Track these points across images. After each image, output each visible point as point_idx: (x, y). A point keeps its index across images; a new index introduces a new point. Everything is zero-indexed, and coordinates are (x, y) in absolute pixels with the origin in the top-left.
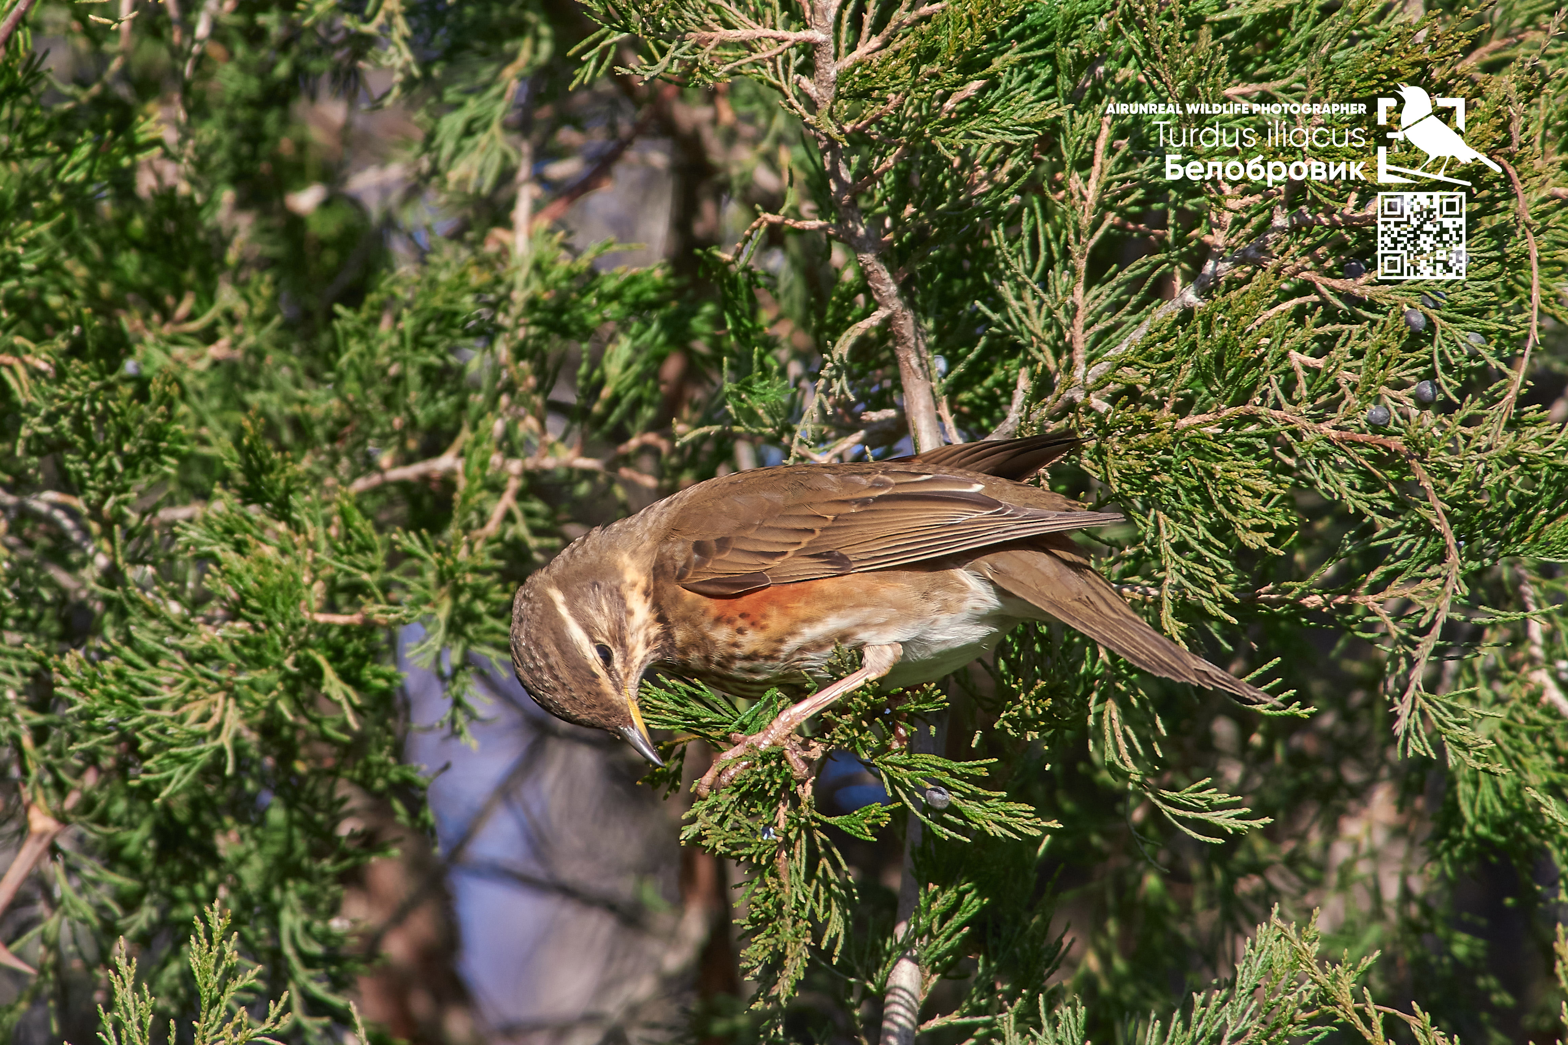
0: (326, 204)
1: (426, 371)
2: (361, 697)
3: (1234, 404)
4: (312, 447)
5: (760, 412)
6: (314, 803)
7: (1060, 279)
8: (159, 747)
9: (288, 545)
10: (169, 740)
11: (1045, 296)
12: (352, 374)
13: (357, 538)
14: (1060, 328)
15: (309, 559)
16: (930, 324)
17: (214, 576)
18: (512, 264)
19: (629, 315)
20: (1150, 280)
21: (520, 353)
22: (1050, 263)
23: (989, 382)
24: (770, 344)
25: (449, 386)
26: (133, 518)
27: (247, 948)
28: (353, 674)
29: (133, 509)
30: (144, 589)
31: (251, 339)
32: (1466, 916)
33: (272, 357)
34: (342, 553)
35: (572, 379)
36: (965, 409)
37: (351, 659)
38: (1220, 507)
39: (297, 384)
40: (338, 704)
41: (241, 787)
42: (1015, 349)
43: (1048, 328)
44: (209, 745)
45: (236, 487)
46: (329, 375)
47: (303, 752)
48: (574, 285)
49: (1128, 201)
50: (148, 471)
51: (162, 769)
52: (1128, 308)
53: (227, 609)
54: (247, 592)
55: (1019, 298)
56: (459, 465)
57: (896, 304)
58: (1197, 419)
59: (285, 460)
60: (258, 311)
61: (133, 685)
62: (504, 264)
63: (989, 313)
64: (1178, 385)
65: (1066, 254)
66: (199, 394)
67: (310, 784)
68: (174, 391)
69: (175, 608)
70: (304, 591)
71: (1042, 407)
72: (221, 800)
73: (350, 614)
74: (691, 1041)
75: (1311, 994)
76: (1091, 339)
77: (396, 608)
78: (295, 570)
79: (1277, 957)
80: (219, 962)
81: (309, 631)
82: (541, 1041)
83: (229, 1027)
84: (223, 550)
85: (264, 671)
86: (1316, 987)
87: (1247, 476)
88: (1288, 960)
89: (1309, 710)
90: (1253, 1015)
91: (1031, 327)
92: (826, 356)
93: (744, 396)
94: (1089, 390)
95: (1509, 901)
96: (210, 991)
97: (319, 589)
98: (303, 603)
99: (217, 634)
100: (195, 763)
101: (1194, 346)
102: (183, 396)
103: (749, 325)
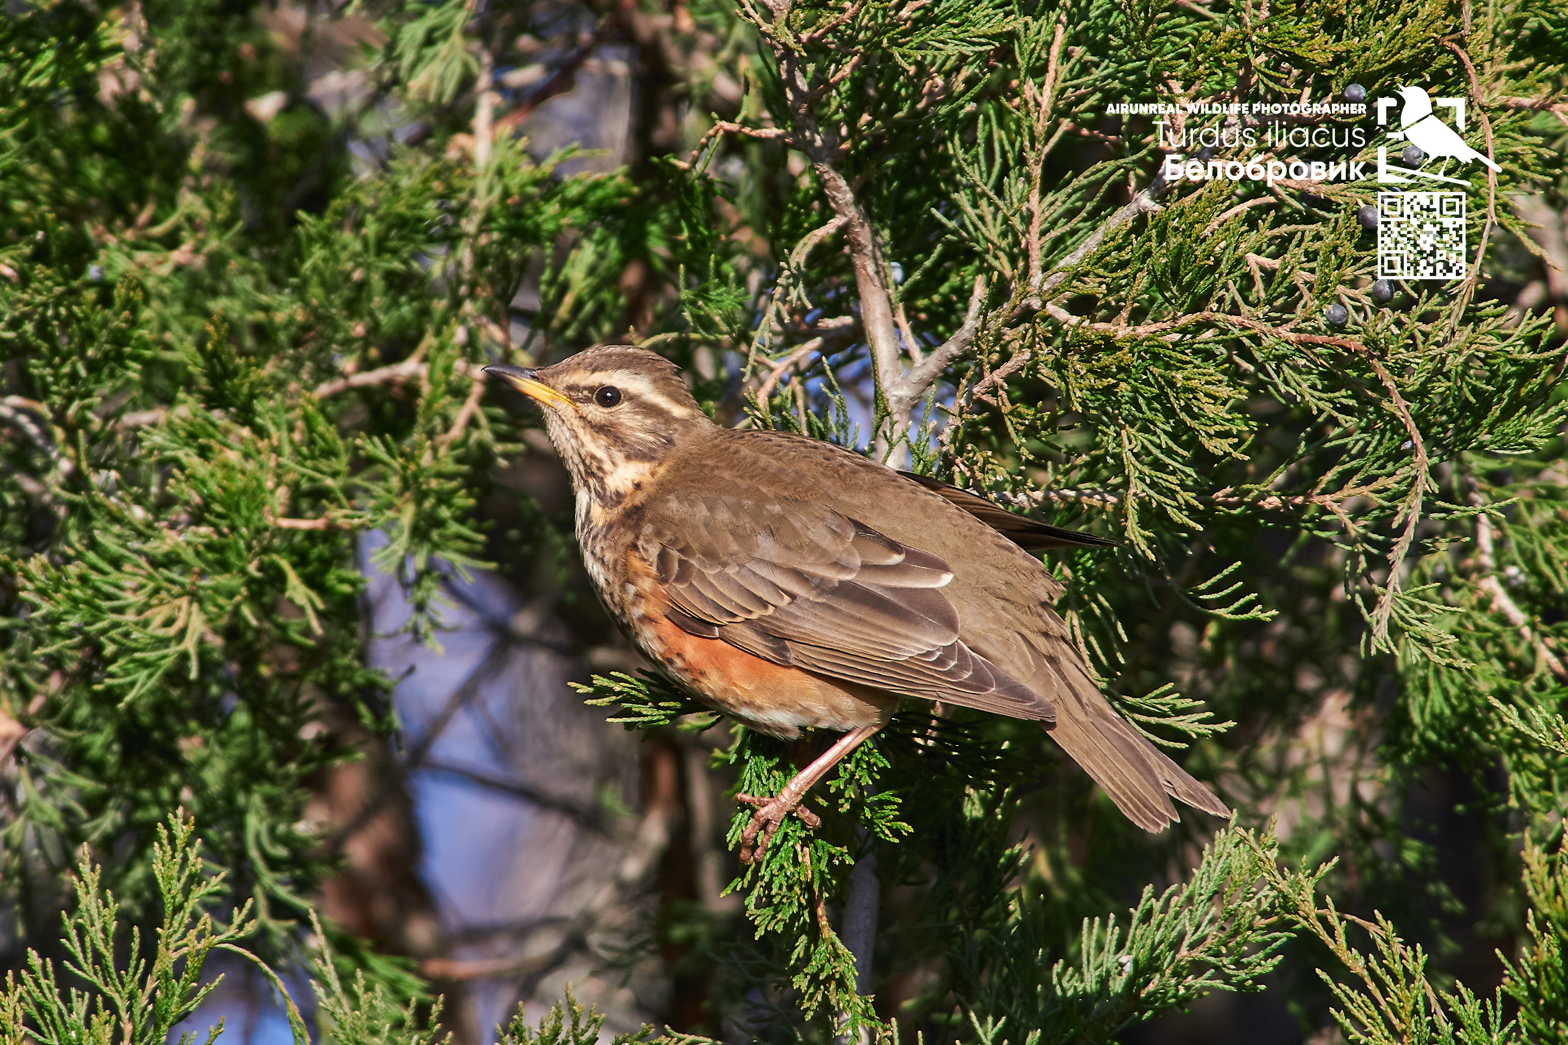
0: (287, 110)
1: (390, 276)
2: (325, 602)
3: (1191, 310)
4: (276, 352)
5: (717, 319)
6: (278, 706)
7: (1016, 186)
8: (124, 651)
9: (252, 449)
10: (134, 645)
11: (1000, 203)
12: (315, 279)
13: (321, 443)
14: (1015, 235)
15: (272, 464)
16: (886, 233)
17: (178, 481)
18: (473, 172)
19: (591, 220)
20: (1106, 186)
21: (481, 259)
22: (1005, 170)
23: (944, 288)
24: (728, 253)
25: (412, 291)
26: (96, 423)
27: (212, 852)
28: (318, 579)
29: (97, 413)
30: (108, 494)
31: (213, 244)
32: (1417, 823)
33: (234, 264)
34: (305, 458)
35: (536, 284)
36: (923, 316)
37: (315, 565)
38: (1183, 415)
39: (259, 289)
40: (301, 610)
41: (205, 689)
42: (970, 255)
43: (1004, 235)
44: (174, 650)
45: (201, 392)
46: (294, 280)
47: (266, 656)
48: (536, 190)
49: (1082, 107)
50: (112, 375)
51: (127, 673)
52: (1084, 214)
53: (190, 514)
54: (211, 497)
55: (975, 206)
56: (423, 370)
57: (852, 212)
58: (1154, 328)
59: (249, 365)
60: (221, 216)
61: (97, 590)
62: (465, 172)
63: (944, 220)
64: (1133, 293)
65: (1021, 161)
66: (163, 299)
67: (274, 688)
68: (138, 296)
69: (138, 513)
70: (268, 495)
71: (998, 317)
72: (186, 703)
73: (315, 518)
74: (652, 947)
75: (1270, 900)
76: (1047, 245)
77: (359, 513)
78: (259, 474)
79: (1235, 864)
80: (182, 868)
81: (273, 536)
82: (502, 944)
83: (193, 933)
84: (187, 455)
85: (228, 576)
86: (1275, 893)
87: (1208, 383)
88: (1247, 866)
89: (1269, 614)
90: (1212, 921)
91: (987, 234)
92: (783, 264)
93: (700, 303)
94: (1046, 297)
95: (1460, 808)
96: (174, 898)
97: (282, 493)
98: (267, 508)
99: (181, 539)
100: (159, 667)
101: (1148, 253)
102: (146, 300)
103: (706, 233)
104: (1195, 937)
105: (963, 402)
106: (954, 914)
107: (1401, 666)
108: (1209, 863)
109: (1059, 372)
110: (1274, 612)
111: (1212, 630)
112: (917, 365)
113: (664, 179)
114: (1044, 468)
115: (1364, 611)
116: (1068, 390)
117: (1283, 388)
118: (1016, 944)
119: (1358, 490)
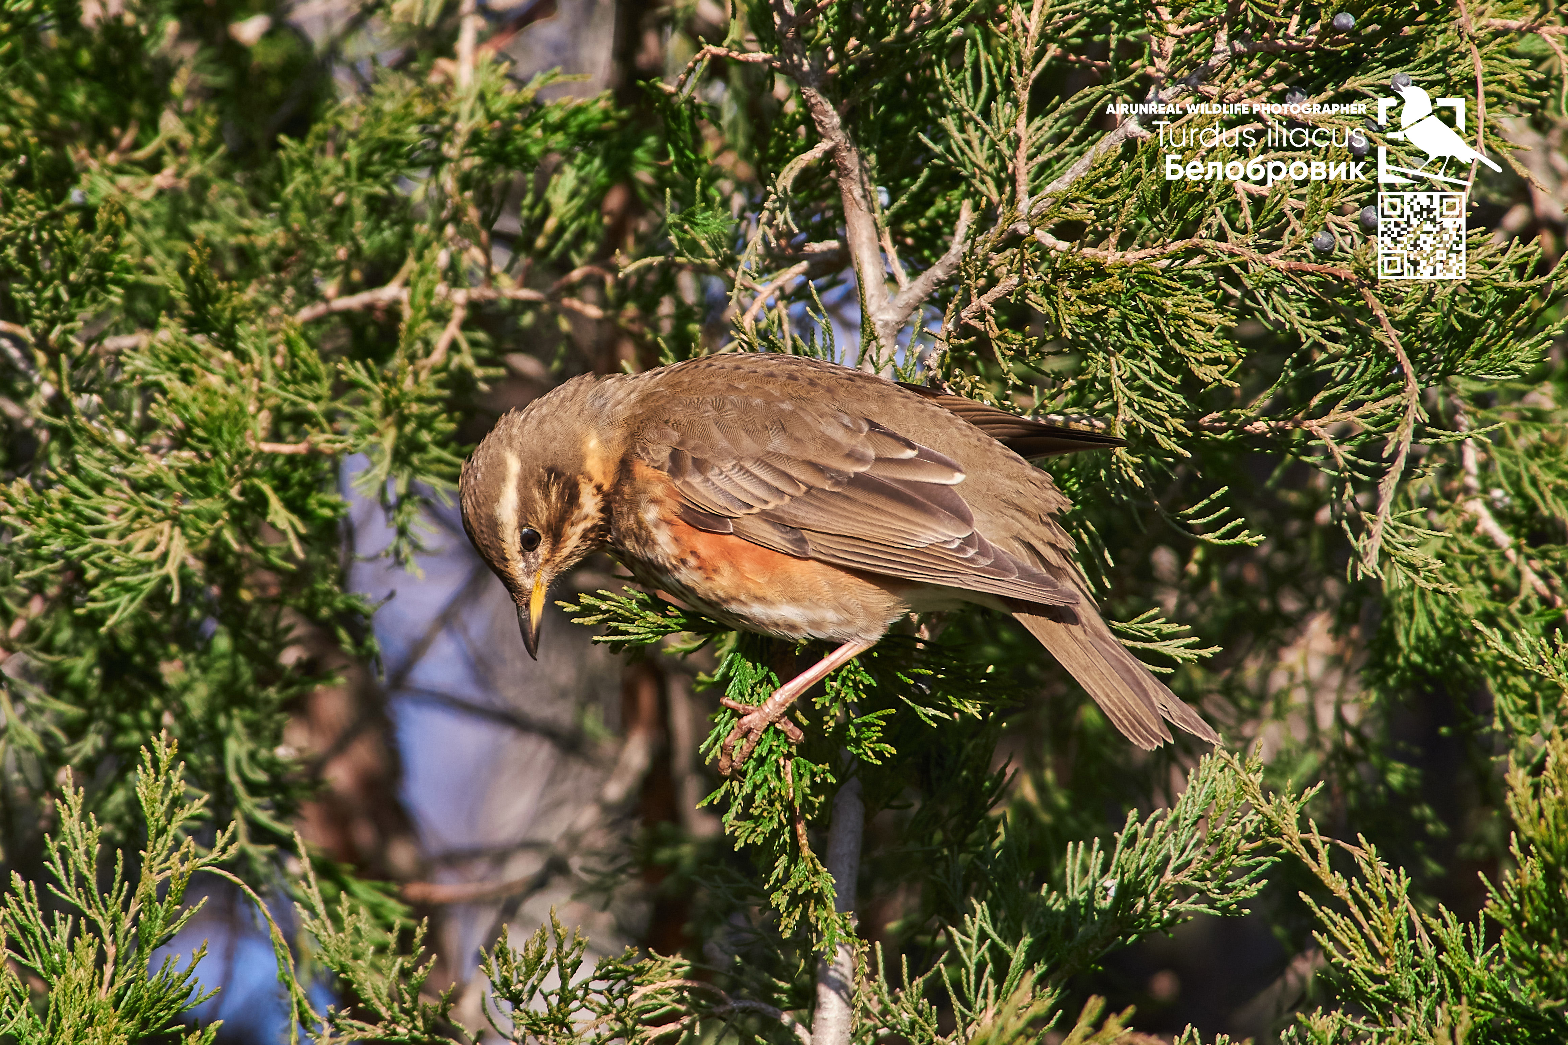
0: (270, 34)
1: (371, 200)
2: (306, 525)
3: (1180, 237)
4: (257, 277)
5: (703, 243)
6: (258, 630)
7: (1002, 111)
8: (105, 574)
9: (234, 374)
10: (116, 569)
11: (988, 128)
12: (297, 204)
13: (302, 367)
14: (1002, 160)
15: (254, 388)
16: (873, 158)
17: (160, 405)
18: (456, 95)
19: (574, 145)
20: (1093, 111)
21: (465, 182)
22: (992, 95)
23: (931, 212)
24: (713, 176)
25: (394, 216)
26: (78, 347)
27: (193, 776)
28: (299, 503)
29: (79, 338)
30: (90, 418)
31: (196, 168)
32: (1401, 745)
33: (217, 187)
34: (287, 383)
35: (517, 209)
36: (909, 241)
37: (296, 489)
38: (1173, 342)
39: (241, 212)
40: (283, 533)
41: (186, 614)
42: (956, 180)
43: (991, 159)
44: (156, 574)
45: (182, 316)
46: (275, 205)
47: (248, 580)
48: (518, 115)
49: (1070, 32)
50: (94, 300)
51: (107, 597)
52: (1071, 139)
53: (172, 438)
54: (193, 421)
55: (962, 130)
56: (405, 295)
57: (839, 136)
58: (1143, 253)
59: (231, 290)
60: (203, 141)
61: (79, 514)
62: (448, 95)
63: (931, 144)
64: (1122, 219)
65: (1009, 85)
66: (144, 223)
67: (254, 612)
68: (120, 220)
69: (120, 437)
70: (250, 420)
71: (986, 242)
72: (166, 627)
73: (296, 443)
74: (633, 871)
75: (1254, 824)
76: (1034, 170)
77: (341, 438)
78: (241, 399)
79: (1220, 788)
80: (165, 793)
81: (255, 460)
82: (481, 868)
83: (176, 856)
84: (169, 379)
85: (209, 500)
86: (1260, 817)
87: (1198, 310)
88: (1232, 790)
89: (1256, 539)
90: (1197, 846)
91: (974, 159)
92: (769, 188)
93: (686, 227)
94: (1035, 222)
95: (1444, 730)
96: (157, 820)
97: (264, 418)
98: (249, 433)
99: (163, 463)
100: (141, 591)
101: (1138, 179)
102: (128, 225)
103: (692, 157)
104: (1180, 862)
105: (950, 326)
106: (938, 836)
107: (1386, 591)
108: (1193, 787)
109: (1048, 298)
110: (1261, 537)
111: (1198, 554)
112: (903, 289)
113: (650, 103)
114: (1030, 393)
115: (1350, 536)
116: (1057, 316)
117: (1272, 316)
118: (999, 869)
119: (1344, 415)
